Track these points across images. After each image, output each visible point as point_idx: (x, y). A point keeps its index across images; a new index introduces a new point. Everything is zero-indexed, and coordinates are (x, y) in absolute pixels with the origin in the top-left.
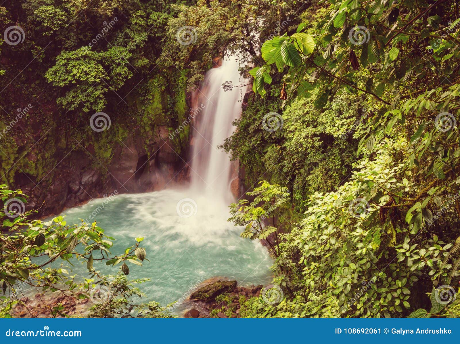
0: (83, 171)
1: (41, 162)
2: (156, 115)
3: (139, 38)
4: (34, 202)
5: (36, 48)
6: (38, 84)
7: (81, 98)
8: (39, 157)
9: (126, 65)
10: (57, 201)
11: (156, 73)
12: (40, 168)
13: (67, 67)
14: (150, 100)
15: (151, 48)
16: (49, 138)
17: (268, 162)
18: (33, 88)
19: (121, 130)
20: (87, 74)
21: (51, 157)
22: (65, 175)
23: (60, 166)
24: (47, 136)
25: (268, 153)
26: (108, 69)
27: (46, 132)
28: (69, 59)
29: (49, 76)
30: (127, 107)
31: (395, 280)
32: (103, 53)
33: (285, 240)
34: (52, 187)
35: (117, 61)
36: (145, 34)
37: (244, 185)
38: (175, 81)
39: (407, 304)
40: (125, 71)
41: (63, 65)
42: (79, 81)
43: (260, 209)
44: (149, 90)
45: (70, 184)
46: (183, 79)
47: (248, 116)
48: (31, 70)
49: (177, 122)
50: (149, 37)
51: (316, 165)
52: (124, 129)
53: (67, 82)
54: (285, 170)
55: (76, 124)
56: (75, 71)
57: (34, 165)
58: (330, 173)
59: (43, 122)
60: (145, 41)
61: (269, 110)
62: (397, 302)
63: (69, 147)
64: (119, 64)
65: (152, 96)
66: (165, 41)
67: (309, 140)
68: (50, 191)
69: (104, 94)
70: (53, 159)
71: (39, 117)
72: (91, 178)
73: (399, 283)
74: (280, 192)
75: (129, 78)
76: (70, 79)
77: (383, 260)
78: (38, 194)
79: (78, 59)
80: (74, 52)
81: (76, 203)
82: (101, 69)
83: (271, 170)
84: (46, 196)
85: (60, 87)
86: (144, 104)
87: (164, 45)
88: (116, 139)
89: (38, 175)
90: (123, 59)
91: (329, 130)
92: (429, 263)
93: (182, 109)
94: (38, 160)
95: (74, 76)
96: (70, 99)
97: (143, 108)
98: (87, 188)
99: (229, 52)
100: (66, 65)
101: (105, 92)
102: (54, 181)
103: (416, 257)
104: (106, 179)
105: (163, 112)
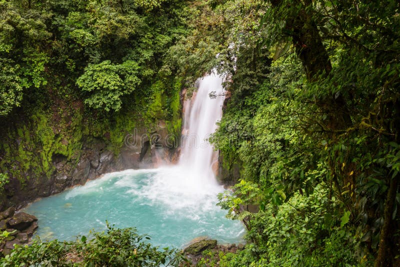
0: (101, 152)
1: (71, 145)
2: (156, 111)
3: (148, 55)
4: (66, 175)
5: (69, 61)
6: (69, 87)
8: (70, 142)
9: (136, 74)
10: (83, 175)
11: (157, 80)
12: (70, 150)
13: (93, 77)
14: (153, 99)
15: (154, 61)
16: (77, 128)
18: (66, 90)
19: (130, 122)
20: (109, 83)
21: (79, 141)
22: (88, 155)
23: (84, 148)
24: (76, 126)
25: (242, 148)
26: (123, 77)
27: (74, 122)
28: (94, 71)
29: (79, 83)
30: (135, 105)
32: (120, 65)
34: (79, 164)
35: (129, 72)
36: (152, 51)
37: (222, 167)
38: (172, 86)
40: (135, 79)
41: (90, 75)
42: (102, 88)
44: (152, 92)
45: (92, 162)
46: (178, 85)
47: (227, 119)
48: (64, 76)
49: (172, 116)
50: (154, 54)
52: (133, 121)
53: (93, 88)
54: (254, 161)
55: (97, 117)
56: (99, 81)
57: (66, 147)
59: (72, 115)
60: (152, 57)
61: (243, 114)
63: (91, 134)
64: (131, 74)
65: (154, 96)
66: (165, 56)
67: (273, 144)
68: (77, 167)
69: (120, 97)
70: (80, 143)
71: (70, 111)
72: (107, 158)
74: (253, 188)
75: (138, 84)
76: (95, 86)
78: (69, 170)
79: (101, 71)
80: (98, 65)
81: (96, 176)
82: (118, 79)
83: (243, 160)
84: (75, 170)
85: (88, 91)
86: (148, 103)
87: (164, 59)
88: (127, 128)
89: (68, 155)
90: (134, 70)
91: (287, 137)
93: (177, 107)
94: (69, 144)
95: (99, 83)
96: (95, 101)
97: (147, 106)
98: (104, 165)
100: (92, 75)
101: (121, 96)
102: (80, 159)
104: (118, 158)
105: (162, 109)
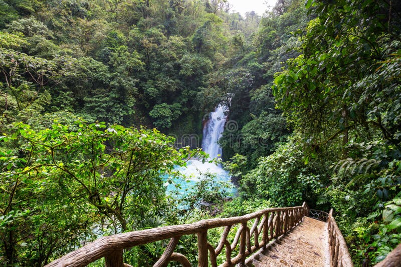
2: (189, 129)
3: (185, 100)
5: (146, 103)
6: (147, 117)
7: (162, 122)
9: (179, 110)
11: (190, 113)
14: (188, 124)
15: (189, 104)
17: (235, 149)
20: (165, 113)
26: (173, 111)
28: (158, 108)
29: (151, 114)
31: (295, 189)
32: (171, 105)
33: (244, 178)
35: (176, 108)
36: (187, 99)
38: (198, 117)
39: (301, 199)
40: (179, 112)
42: (162, 116)
43: (236, 164)
44: (187, 120)
46: (201, 116)
48: (144, 111)
51: (255, 150)
53: (157, 116)
56: (160, 112)
58: (260, 153)
60: (187, 101)
62: (297, 198)
64: (177, 110)
65: (188, 122)
73: (297, 190)
74: (244, 158)
75: (181, 115)
77: (291, 182)
79: (162, 108)
80: (160, 105)
82: (170, 111)
85: (155, 118)
86: (185, 125)
87: (193, 103)
90: (178, 108)
91: (261, 136)
92: (311, 182)
95: (160, 114)
96: (158, 123)
97: (185, 127)
99: (220, 105)
100: (157, 110)
101: (171, 120)
103: (305, 180)
105: (193, 129)
